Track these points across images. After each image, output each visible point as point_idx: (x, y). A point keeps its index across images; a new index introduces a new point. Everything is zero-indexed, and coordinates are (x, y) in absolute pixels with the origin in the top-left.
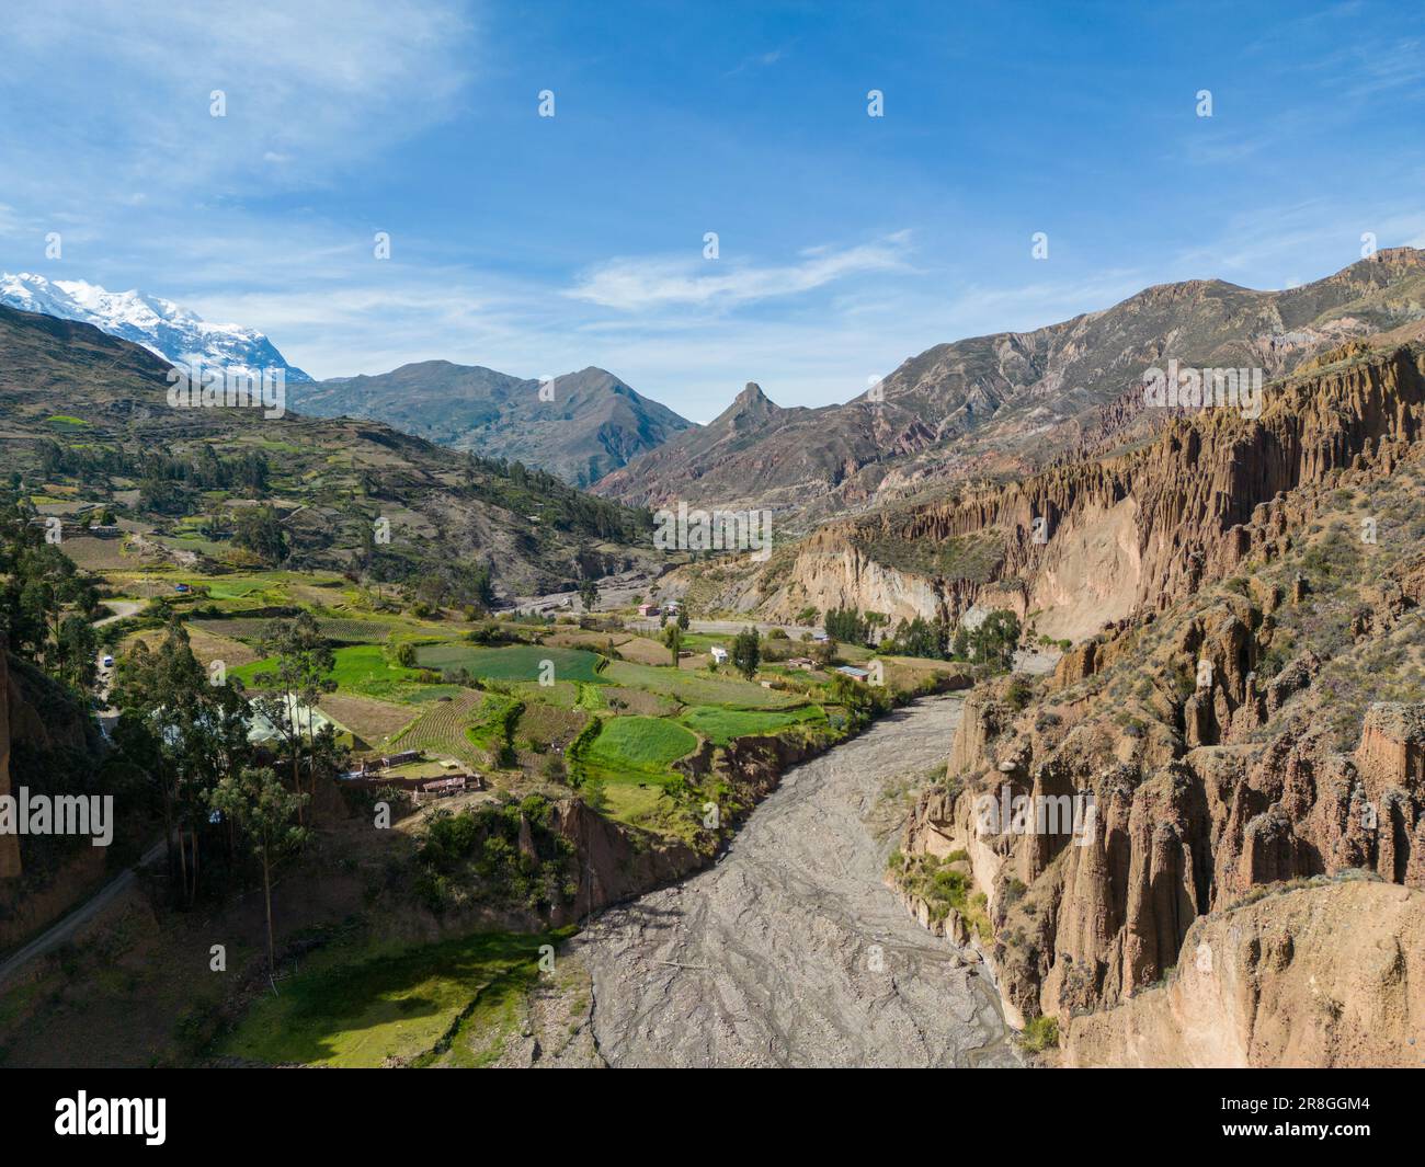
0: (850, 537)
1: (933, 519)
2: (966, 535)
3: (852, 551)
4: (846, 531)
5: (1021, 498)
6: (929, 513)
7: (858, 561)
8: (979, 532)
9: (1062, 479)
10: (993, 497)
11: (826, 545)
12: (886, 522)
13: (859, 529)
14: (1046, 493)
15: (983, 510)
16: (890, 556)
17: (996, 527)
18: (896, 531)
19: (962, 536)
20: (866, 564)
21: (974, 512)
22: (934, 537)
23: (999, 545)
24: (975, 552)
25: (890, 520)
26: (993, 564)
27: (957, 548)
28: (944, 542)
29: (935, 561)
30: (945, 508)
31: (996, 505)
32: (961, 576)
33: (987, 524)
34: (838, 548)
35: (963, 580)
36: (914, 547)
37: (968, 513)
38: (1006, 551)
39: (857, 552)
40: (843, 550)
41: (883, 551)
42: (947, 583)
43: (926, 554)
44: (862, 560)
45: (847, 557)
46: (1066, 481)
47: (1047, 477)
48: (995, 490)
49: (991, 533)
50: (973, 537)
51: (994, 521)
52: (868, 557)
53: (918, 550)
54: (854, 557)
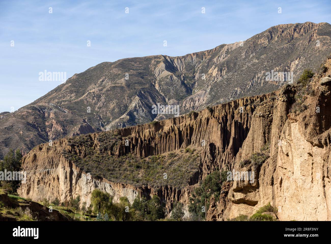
0: (65, 152)
1: (137, 140)
2: (166, 154)
3: (67, 164)
4: (59, 149)
5: (213, 122)
6: (133, 135)
7: (72, 173)
8: (177, 151)
9: (246, 106)
10: (188, 122)
11: (39, 163)
12: (96, 142)
13: (73, 146)
14: (233, 117)
15: (180, 132)
16: (101, 170)
17: (191, 147)
18: (106, 149)
19: (163, 155)
20: (79, 176)
21: (172, 135)
22: (138, 155)
23: (195, 160)
24: (175, 166)
25: (100, 140)
26: (191, 175)
27: (159, 164)
28: (147, 159)
29: (141, 174)
30: (147, 132)
31: (192, 129)
32: (165, 184)
33: (184, 144)
34: (53, 164)
35: (166, 188)
36: (122, 162)
37: (167, 134)
38: (202, 165)
39: (71, 166)
40: (57, 165)
41: (96, 165)
42: (153, 190)
43: (133, 168)
44: (76, 172)
45: (60, 172)
46: (248, 107)
47: (233, 104)
48: (190, 116)
49: (187, 151)
50: (173, 155)
51: (189, 142)
52: (81, 170)
53: (125, 165)
54: (68, 170)
